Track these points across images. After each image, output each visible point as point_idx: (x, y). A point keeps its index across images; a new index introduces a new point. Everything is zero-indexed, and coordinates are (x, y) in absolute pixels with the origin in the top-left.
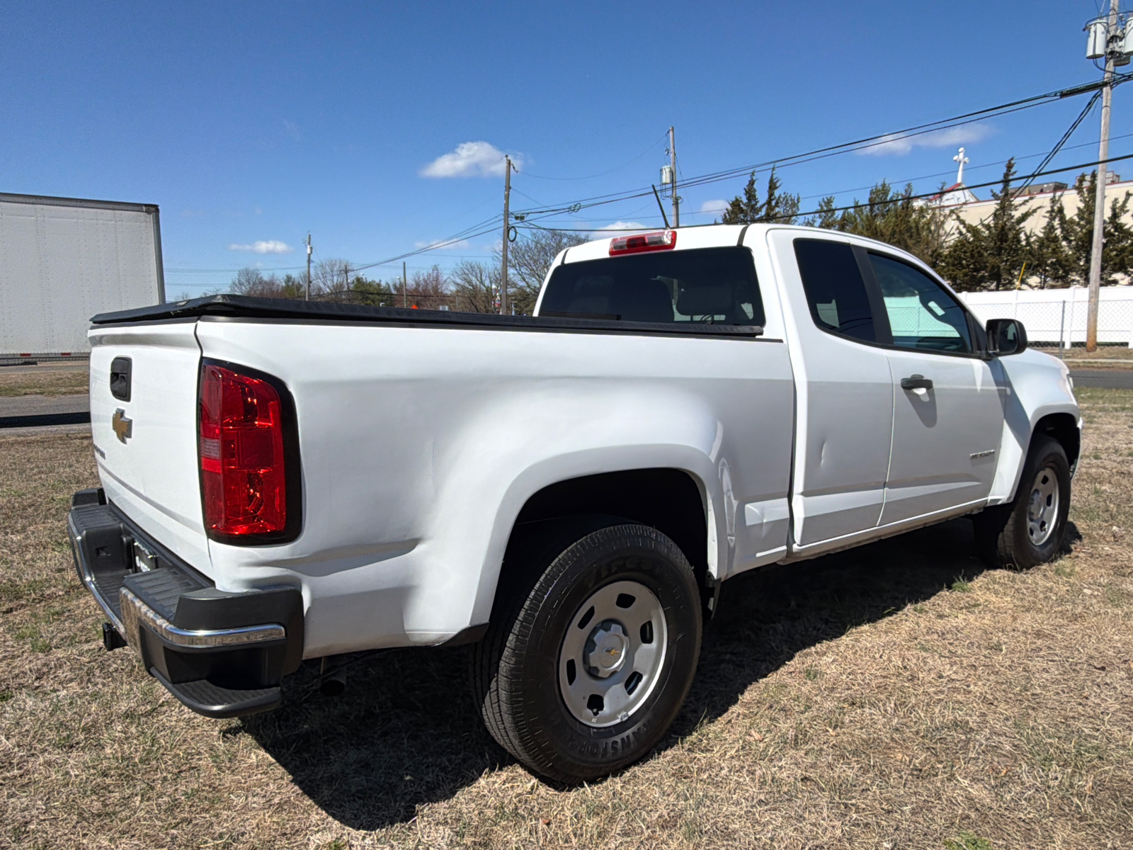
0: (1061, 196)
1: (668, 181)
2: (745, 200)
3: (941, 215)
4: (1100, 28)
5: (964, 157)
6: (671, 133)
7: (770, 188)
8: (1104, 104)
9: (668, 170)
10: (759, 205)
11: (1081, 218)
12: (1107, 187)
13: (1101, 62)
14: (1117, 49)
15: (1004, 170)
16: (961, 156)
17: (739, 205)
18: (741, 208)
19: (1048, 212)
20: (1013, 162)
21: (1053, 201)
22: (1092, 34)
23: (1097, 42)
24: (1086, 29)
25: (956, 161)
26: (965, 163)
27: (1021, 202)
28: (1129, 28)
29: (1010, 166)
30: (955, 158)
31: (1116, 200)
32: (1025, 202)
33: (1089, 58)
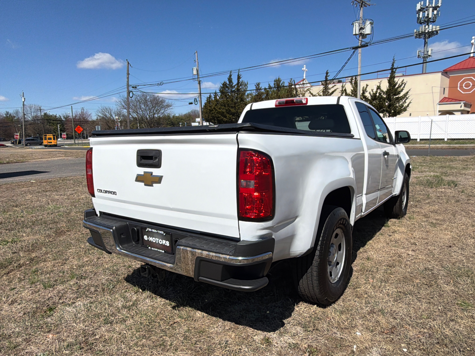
0: (345, 85)
1: (196, 74)
2: (228, 83)
3: (303, 91)
4: (357, 24)
5: (306, 69)
6: (196, 54)
7: (238, 78)
8: (359, 52)
9: (195, 69)
10: (234, 85)
11: (352, 93)
12: (361, 82)
13: (358, 36)
14: (363, 32)
15: (325, 75)
16: (305, 68)
17: (226, 85)
18: (227, 86)
19: (341, 91)
20: (328, 72)
21: (343, 87)
22: (355, 26)
23: (356, 30)
24: (353, 24)
27: (332, 87)
28: (366, 25)
29: (327, 73)
30: (303, 69)
31: (364, 87)
32: (333, 87)
33: (354, 35)
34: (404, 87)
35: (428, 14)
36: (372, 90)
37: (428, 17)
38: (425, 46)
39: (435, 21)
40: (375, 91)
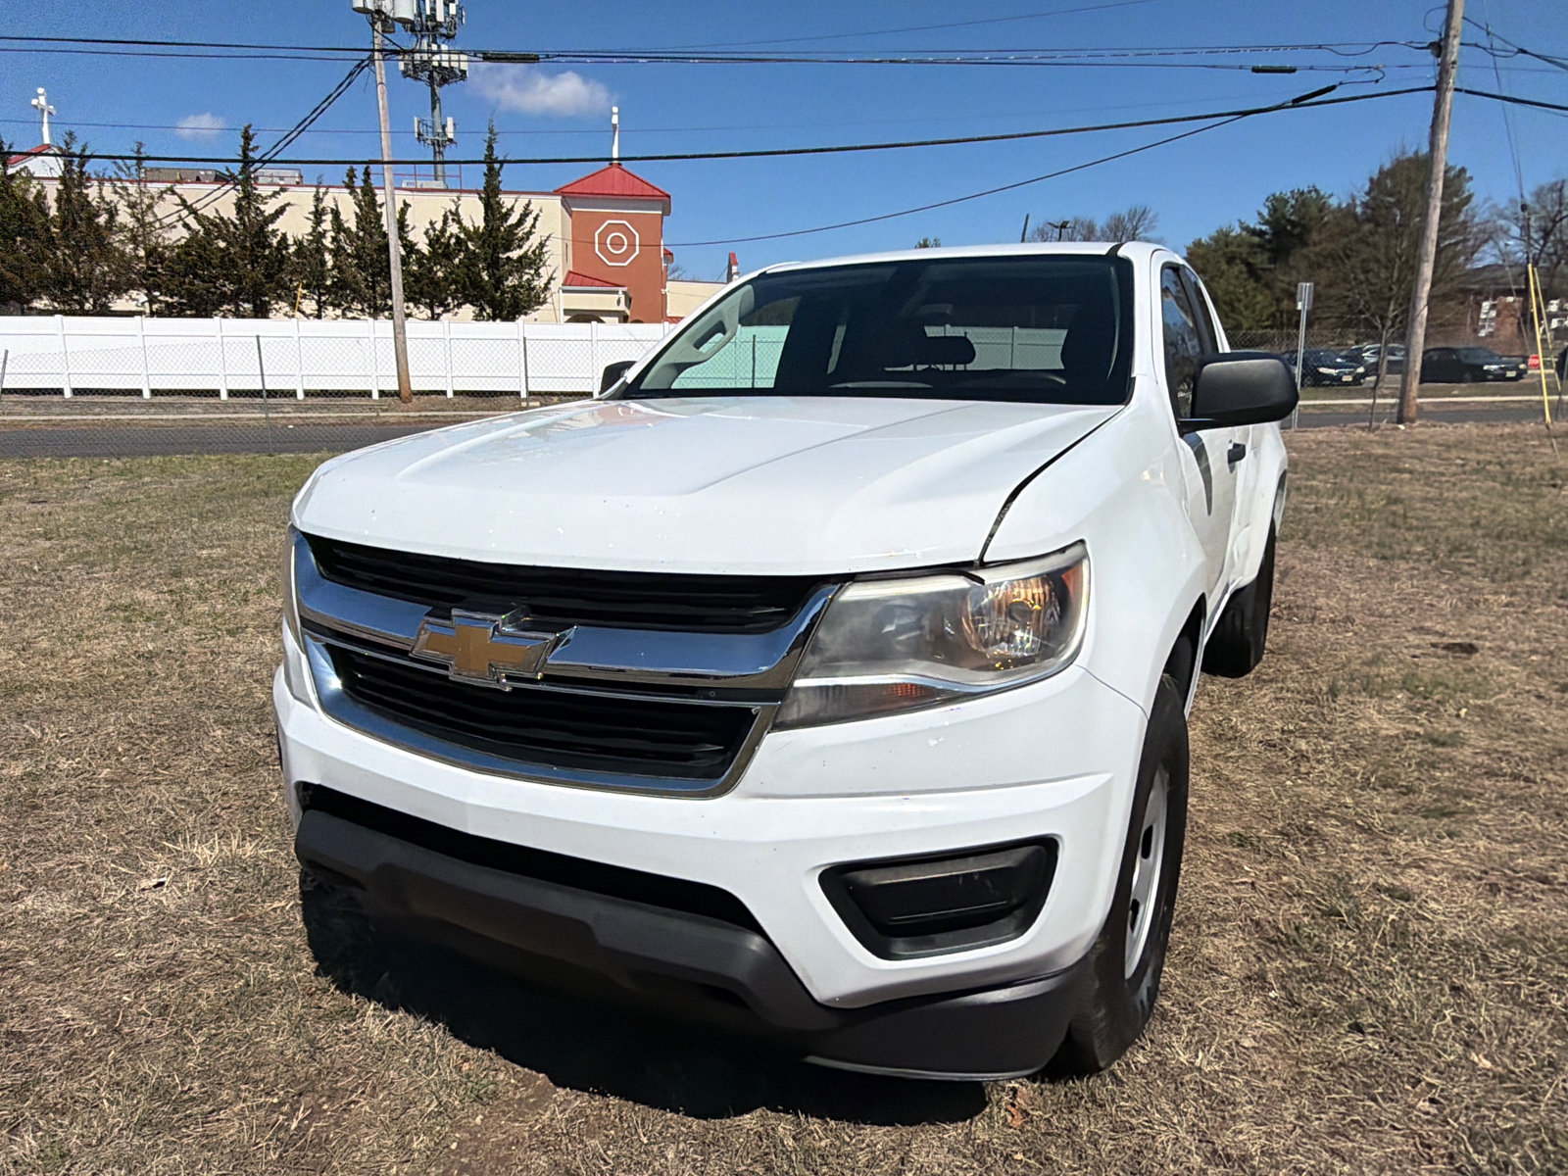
0: (327, 193)
5: (48, 103)
8: (379, 80)
11: (364, 230)
13: (370, 17)
14: (385, 9)
15: (242, 142)
16: (42, 100)
19: (310, 212)
20: (251, 132)
25: (36, 107)
26: (50, 113)
27: (269, 193)
30: (33, 102)
32: (275, 194)
33: (357, 10)
34: (533, 226)
35: (433, 9)
36: (431, 223)
37: (433, 17)
38: (434, 108)
39: (453, 37)
40: (438, 226)
